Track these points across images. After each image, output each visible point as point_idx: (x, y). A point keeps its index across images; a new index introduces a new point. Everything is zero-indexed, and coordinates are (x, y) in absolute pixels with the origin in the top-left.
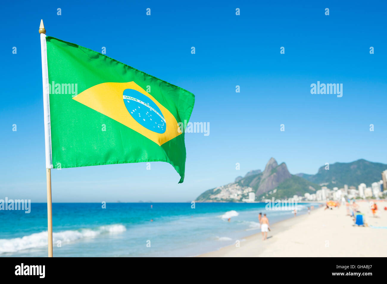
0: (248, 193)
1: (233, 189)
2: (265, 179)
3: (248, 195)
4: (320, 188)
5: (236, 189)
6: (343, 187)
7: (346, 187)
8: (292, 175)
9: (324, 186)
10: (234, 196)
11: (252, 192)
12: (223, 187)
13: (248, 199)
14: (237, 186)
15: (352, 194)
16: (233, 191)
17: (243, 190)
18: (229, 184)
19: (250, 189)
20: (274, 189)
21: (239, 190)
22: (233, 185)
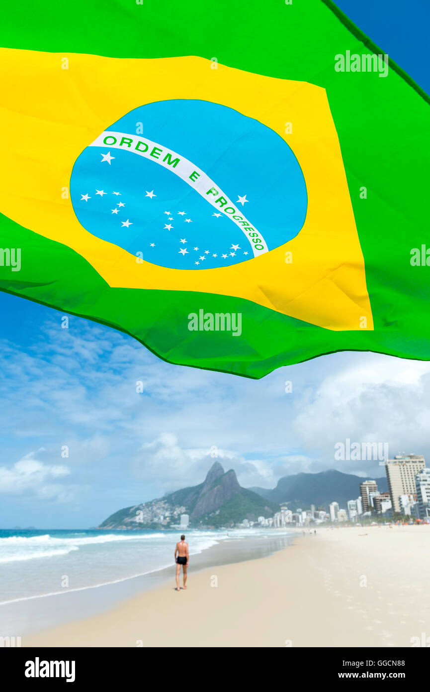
0: (179, 515)
1: (159, 508)
2: (204, 494)
3: (179, 518)
4: (278, 509)
5: (163, 508)
6: (310, 509)
7: (313, 507)
8: (243, 489)
9: (284, 505)
10: (160, 519)
11: (185, 513)
12: (144, 505)
13: (179, 524)
14: (165, 503)
15: (321, 518)
16: (158, 511)
17: (172, 510)
18: (154, 500)
19: (183, 509)
20: (217, 510)
21: (167, 510)
22: (159, 502)
